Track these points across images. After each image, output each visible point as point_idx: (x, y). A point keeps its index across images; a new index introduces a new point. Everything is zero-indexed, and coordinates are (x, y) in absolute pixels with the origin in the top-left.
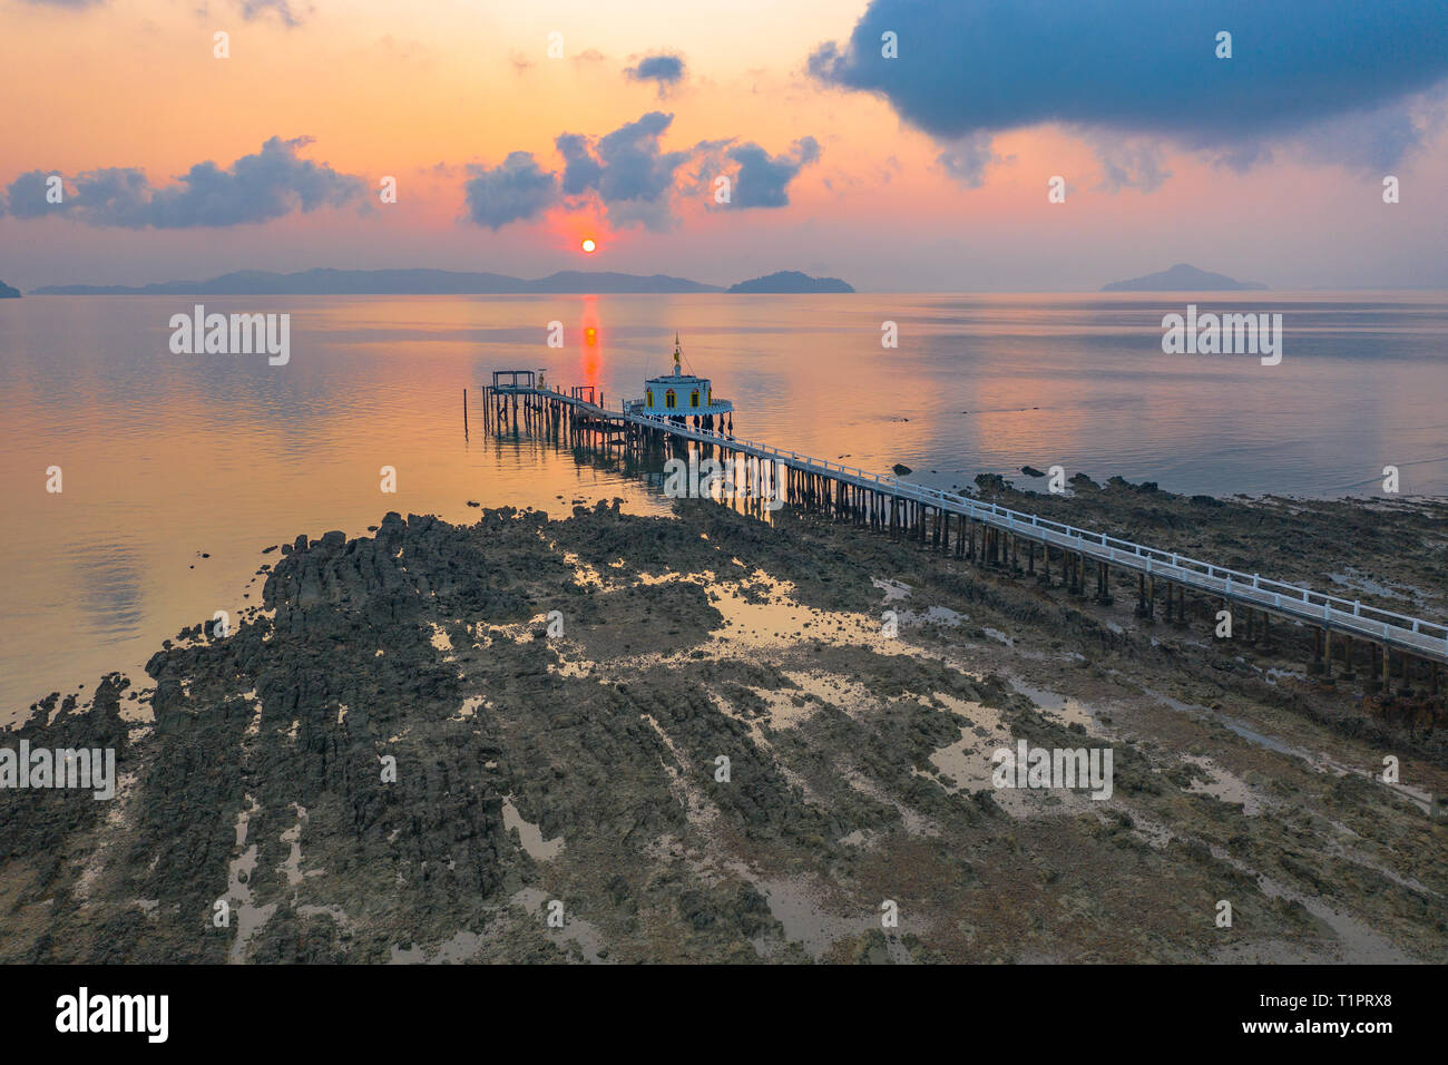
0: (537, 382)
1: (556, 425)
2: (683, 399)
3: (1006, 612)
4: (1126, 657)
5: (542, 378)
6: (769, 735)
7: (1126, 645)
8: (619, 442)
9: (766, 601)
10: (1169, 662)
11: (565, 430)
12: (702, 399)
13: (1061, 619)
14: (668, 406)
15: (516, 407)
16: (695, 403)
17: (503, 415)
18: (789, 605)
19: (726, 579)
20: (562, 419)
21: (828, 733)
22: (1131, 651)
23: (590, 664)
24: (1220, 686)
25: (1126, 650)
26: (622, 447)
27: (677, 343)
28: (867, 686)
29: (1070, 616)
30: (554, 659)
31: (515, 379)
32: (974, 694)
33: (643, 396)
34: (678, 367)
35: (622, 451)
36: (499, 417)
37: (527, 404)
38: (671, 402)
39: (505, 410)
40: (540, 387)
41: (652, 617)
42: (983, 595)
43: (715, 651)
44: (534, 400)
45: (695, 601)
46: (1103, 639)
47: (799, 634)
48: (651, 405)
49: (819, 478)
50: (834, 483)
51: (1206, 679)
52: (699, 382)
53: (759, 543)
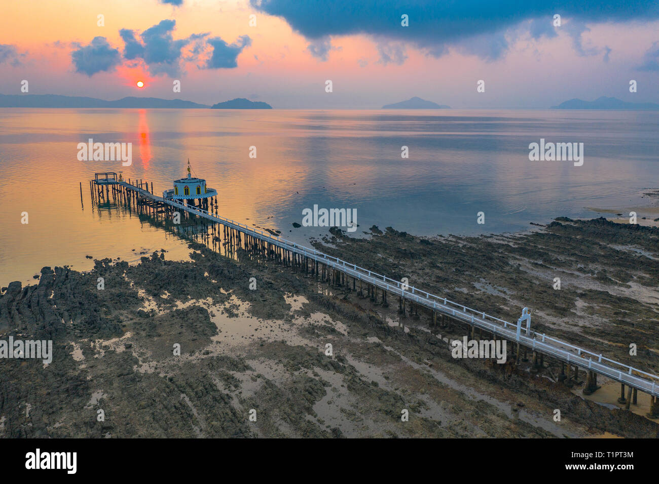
0: (119, 178)
1: (129, 201)
2: (193, 190)
3: (344, 316)
4: (394, 340)
5: (121, 176)
6: (242, 402)
7: (394, 333)
8: (162, 212)
9: (237, 316)
10: (412, 342)
11: (134, 204)
12: (202, 190)
13: (367, 320)
14: (186, 194)
15: (108, 191)
16: (199, 192)
17: (101, 194)
18: (248, 317)
19: (218, 302)
20: (132, 198)
21: (268, 397)
22: (396, 336)
23: (154, 363)
24: (432, 353)
25: (394, 336)
26: (163, 214)
27: (189, 163)
28: (285, 366)
29: (371, 318)
30: (136, 362)
31: (107, 177)
32: (332, 368)
33: (172, 188)
34: (190, 175)
35: (163, 216)
36: (99, 196)
37: (114, 189)
38: (187, 192)
39: (102, 192)
40: (119, 180)
41: (184, 330)
42: (334, 307)
43: (216, 350)
44: (117, 187)
45: (203, 319)
46: (385, 331)
47: (253, 336)
48: (177, 194)
49: (259, 240)
50: (266, 243)
51: (426, 350)
52: (200, 181)
53: (233, 279)
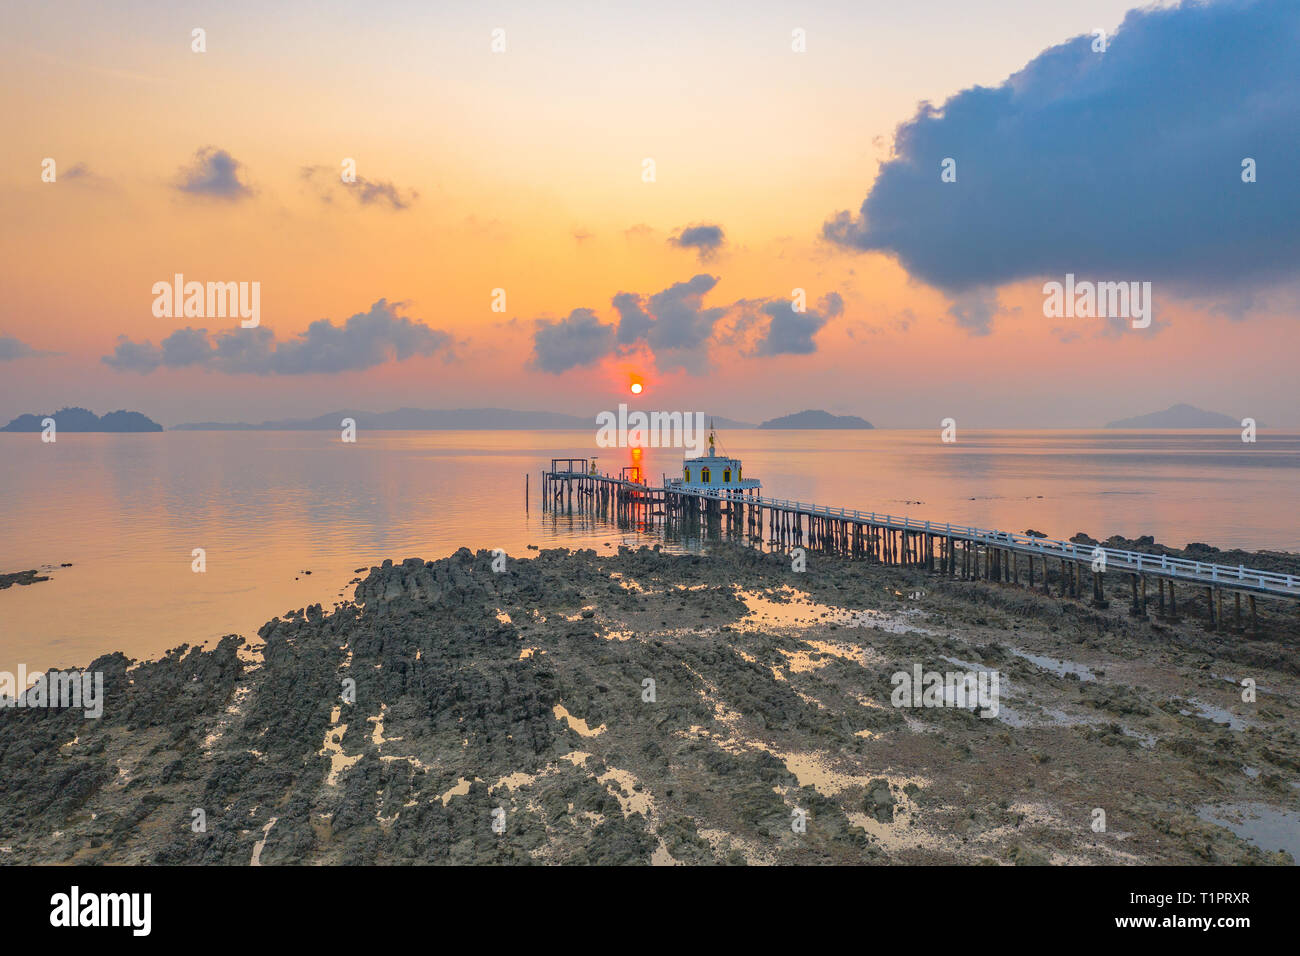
0: (590, 469)
1: (605, 502)
2: (716, 475)
3: (1007, 609)
4: (1119, 637)
5: (594, 465)
6: (788, 674)
7: (1120, 627)
8: (660, 513)
9: (787, 602)
10: (1161, 638)
11: (613, 508)
12: (733, 475)
13: (1059, 611)
14: (704, 481)
15: (570, 490)
16: (727, 479)
17: (559, 497)
18: (808, 604)
19: (752, 588)
20: (610, 497)
21: (842, 675)
22: (1125, 632)
23: (631, 633)
24: (1210, 654)
25: (1120, 630)
26: (663, 518)
27: (712, 428)
28: (877, 649)
29: (1066, 609)
30: (600, 629)
31: (571, 466)
32: (976, 656)
33: (681, 475)
34: (713, 450)
35: (663, 521)
36: (556, 498)
37: (581, 488)
38: (706, 478)
39: (561, 493)
40: (591, 472)
41: (686, 607)
42: (985, 597)
43: (740, 627)
44: (587, 484)
45: (724, 598)
46: (1097, 623)
47: (817, 620)
48: (688, 480)
49: (836, 522)
50: (850, 526)
51: (1197, 650)
52: (731, 461)
53: (782, 565)
